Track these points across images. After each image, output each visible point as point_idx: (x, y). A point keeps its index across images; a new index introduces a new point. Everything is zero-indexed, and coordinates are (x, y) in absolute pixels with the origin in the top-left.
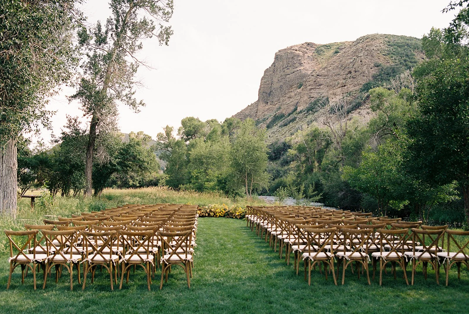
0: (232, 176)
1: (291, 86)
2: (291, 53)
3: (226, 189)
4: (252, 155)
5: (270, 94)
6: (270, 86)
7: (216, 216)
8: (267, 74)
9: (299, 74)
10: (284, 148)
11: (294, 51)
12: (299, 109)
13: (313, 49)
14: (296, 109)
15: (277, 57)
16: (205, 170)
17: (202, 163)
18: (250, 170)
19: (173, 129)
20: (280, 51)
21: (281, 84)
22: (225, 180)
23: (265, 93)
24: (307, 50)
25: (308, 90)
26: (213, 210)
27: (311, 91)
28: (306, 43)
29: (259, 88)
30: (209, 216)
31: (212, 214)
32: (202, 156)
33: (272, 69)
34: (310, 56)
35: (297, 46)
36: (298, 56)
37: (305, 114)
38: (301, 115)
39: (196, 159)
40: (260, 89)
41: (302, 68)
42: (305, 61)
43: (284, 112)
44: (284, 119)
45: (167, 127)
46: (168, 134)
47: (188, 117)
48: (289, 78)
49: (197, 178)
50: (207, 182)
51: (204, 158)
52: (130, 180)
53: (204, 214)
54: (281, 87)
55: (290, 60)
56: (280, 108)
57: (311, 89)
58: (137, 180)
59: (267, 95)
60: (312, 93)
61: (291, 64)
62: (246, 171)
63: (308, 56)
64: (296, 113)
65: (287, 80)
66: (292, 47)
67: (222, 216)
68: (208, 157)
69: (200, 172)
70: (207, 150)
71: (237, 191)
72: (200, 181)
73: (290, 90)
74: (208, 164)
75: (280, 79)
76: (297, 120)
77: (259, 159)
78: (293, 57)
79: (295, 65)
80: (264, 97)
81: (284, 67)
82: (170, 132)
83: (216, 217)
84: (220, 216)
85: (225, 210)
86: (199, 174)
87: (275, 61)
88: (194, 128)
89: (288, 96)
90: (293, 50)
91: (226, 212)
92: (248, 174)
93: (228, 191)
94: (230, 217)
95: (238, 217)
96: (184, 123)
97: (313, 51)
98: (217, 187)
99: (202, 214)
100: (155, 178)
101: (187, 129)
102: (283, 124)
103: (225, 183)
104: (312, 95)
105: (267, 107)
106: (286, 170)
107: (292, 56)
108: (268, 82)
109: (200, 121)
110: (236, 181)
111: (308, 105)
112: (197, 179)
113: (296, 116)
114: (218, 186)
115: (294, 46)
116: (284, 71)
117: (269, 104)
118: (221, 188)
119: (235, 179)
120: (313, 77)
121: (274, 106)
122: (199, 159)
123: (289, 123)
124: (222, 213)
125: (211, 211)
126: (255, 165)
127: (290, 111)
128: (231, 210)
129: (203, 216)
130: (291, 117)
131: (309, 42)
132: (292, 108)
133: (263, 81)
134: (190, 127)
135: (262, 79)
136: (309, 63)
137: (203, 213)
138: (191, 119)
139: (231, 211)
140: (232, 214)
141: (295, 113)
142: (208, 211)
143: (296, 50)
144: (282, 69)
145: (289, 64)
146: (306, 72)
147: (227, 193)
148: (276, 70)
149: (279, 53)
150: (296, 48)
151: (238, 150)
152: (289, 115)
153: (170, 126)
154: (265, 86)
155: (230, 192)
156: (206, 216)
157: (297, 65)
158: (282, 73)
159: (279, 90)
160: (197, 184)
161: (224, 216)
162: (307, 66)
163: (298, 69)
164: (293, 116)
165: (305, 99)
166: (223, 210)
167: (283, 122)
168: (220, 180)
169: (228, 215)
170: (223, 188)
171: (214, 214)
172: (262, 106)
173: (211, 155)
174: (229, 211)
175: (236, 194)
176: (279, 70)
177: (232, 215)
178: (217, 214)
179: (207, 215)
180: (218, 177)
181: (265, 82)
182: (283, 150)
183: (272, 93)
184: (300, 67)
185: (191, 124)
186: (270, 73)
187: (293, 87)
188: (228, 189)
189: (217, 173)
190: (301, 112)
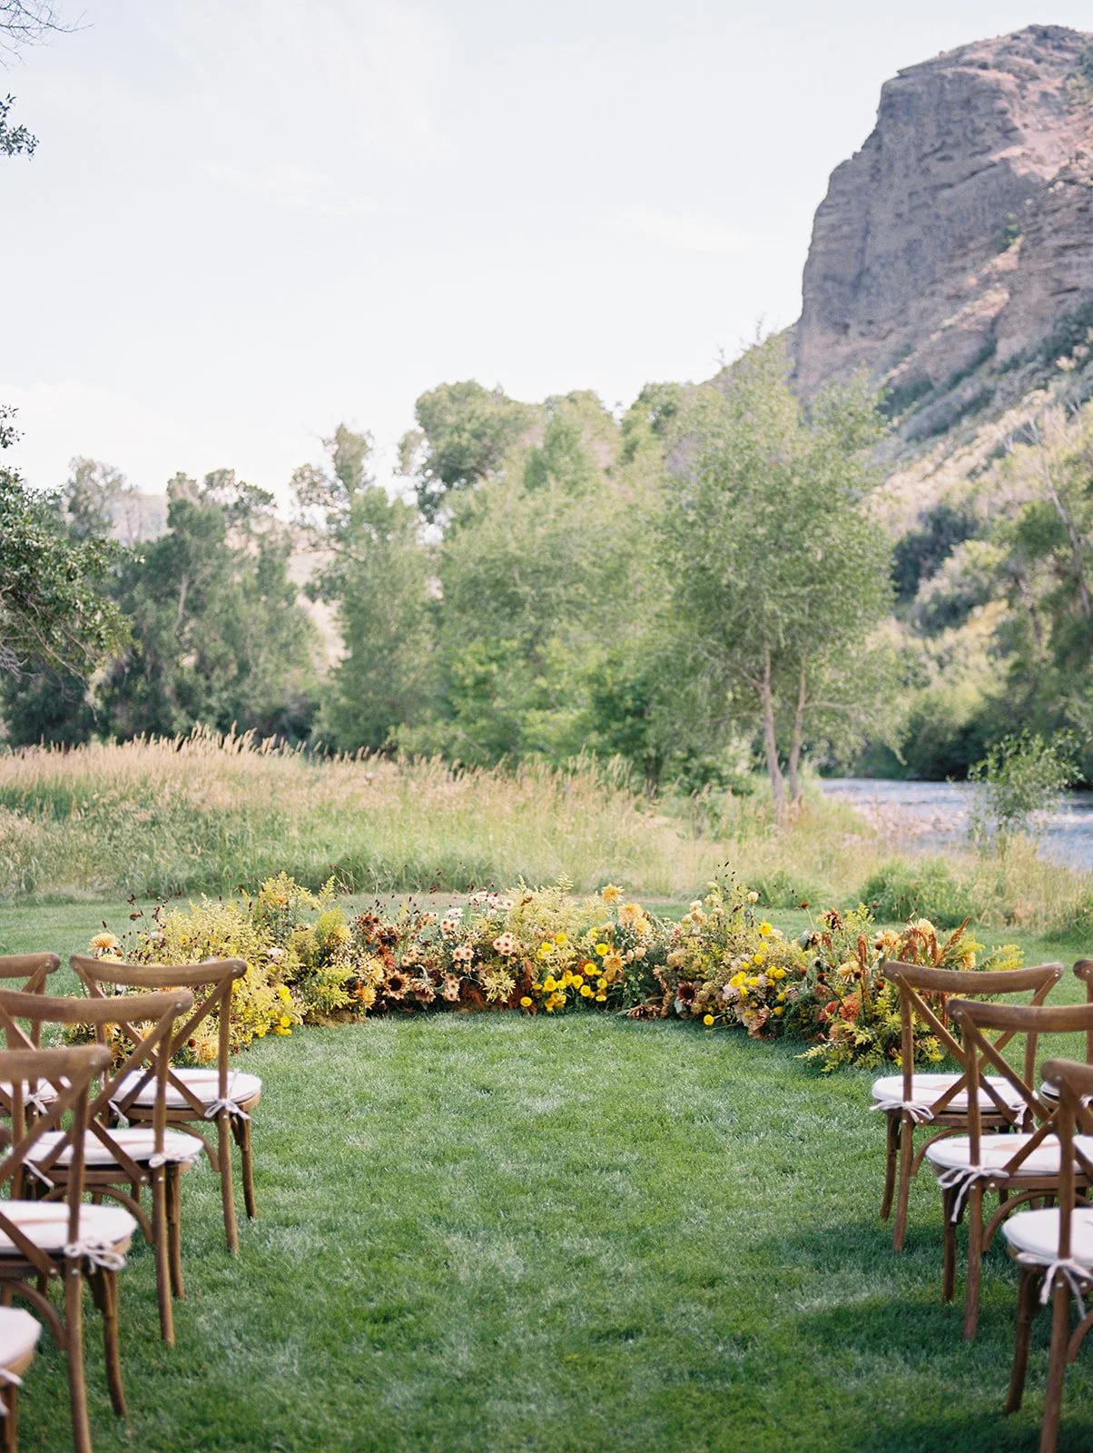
0: (679, 668)
1: (962, 244)
2: (961, 77)
3: (645, 745)
4: (795, 543)
5: (856, 286)
6: (857, 243)
7: (540, 1000)
8: (840, 187)
9: (1003, 180)
10: (937, 542)
11: (972, 71)
12: (1005, 350)
13: (1068, 56)
14: (988, 352)
15: (894, 102)
16: (531, 644)
17: (513, 605)
18: (788, 628)
19: (369, 443)
20: (903, 74)
21: (913, 232)
22: (639, 697)
23: (834, 279)
24: (1038, 61)
25: (1051, 253)
26: (506, 943)
27: (1065, 260)
28: (1032, 29)
29: (804, 256)
30: (473, 999)
31: (498, 983)
32: (511, 562)
33: (866, 164)
34: (1051, 90)
35: (986, 45)
36: (995, 92)
37: (1034, 372)
38: (1016, 377)
39: (474, 582)
40: (809, 264)
41: (1015, 151)
42: (1029, 119)
43: (929, 369)
44: (930, 403)
45: (342, 435)
46: (348, 469)
47: (451, 383)
48: (950, 202)
49: (483, 687)
50: (540, 707)
51: (522, 574)
52: (174, 712)
53: (425, 983)
54: (911, 248)
55: (958, 114)
56: (908, 350)
57: (1066, 248)
58: (209, 710)
59: (846, 290)
60: (1068, 267)
61: (957, 130)
62: (762, 638)
63: (1045, 95)
64: (993, 371)
65: (942, 212)
66: (961, 51)
67: (591, 1005)
68: (548, 570)
69: (503, 657)
70: (541, 531)
71: (708, 759)
72: (499, 703)
73: (958, 263)
74: (545, 612)
75: (904, 208)
76: (998, 400)
77: (841, 564)
78: (968, 101)
79: (978, 139)
80: (828, 300)
81: (927, 149)
82: (357, 457)
83: (539, 1008)
84: (575, 1002)
85: (619, 939)
86: (494, 667)
87: (879, 124)
88: (477, 436)
89: (946, 289)
90: (970, 63)
91: (634, 966)
92: (776, 656)
93: (659, 762)
94: (672, 1014)
95: (744, 1016)
96: (428, 412)
97: (1067, 69)
98: (594, 738)
99: (408, 983)
100: (295, 698)
101: (442, 443)
102: (926, 424)
103: (638, 713)
104: (1070, 279)
105: (844, 350)
106: (950, 651)
107: (965, 94)
108: (846, 229)
109: (507, 402)
110: (703, 700)
111: (1048, 330)
112: (485, 696)
113: (989, 383)
114: (601, 729)
115: (973, 47)
116: (926, 172)
117: (853, 332)
118: (615, 744)
119: (700, 687)
120: (1072, 190)
121: (878, 344)
122: (499, 583)
123: (958, 417)
124: (591, 969)
125: (486, 953)
126: (815, 601)
127: (957, 362)
128: (679, 943)
129: (411, 1007)
130: (967, 391)
131: (1044, 22)
132: (970, 348)
133: (825, 221)
134: (458, 429)
135: (819, 214)
136: (1046, 129)
137: (413, 970)
138: (465, 393)
139: (676, 956)
140: (687, 980)
141: (985, 367)
142: (464, 952)
143: (984, 66)
144: (912, 160)
145: (949, 133)
146: (1035, 168)
147: (652, 769)
148: (884, 167)
149: (900, 84)
150: (982, 55)
151: (711, 511)
152: (957, 379)
153: (354, 429)
154: (834, 246)
155: (669, 766)
156: (441, 1005)
157: (989, 137)
158: (917, 181)
159: (901, 264)
160: (482, 722)
161: (614, 1001)
162: (1037, 142)
163: (995, 157)
164: (978, 386)
165: (1033, 300)
166: (602, 949)
167: (929, 417)
168: (610, 698)
169: (652, 987)
170: (629, 744)
171: (523, 986)
172: (818, 346)
173: (560, 557)
174: (657, 957)
175: (706, 775)
176: (899, 165)
177: (688, 994)
178: (550, 984)
179: (451, 991)
180: (596, 679)
181: (833, 228)
182: (933, 552)
183: (867, 280)
184: (1006, 147)
185: (465, 416)
186: (859, 181)
187: (972, 245)
188: (657, 747)
189: (594, 658)
190: (1014, 364)
